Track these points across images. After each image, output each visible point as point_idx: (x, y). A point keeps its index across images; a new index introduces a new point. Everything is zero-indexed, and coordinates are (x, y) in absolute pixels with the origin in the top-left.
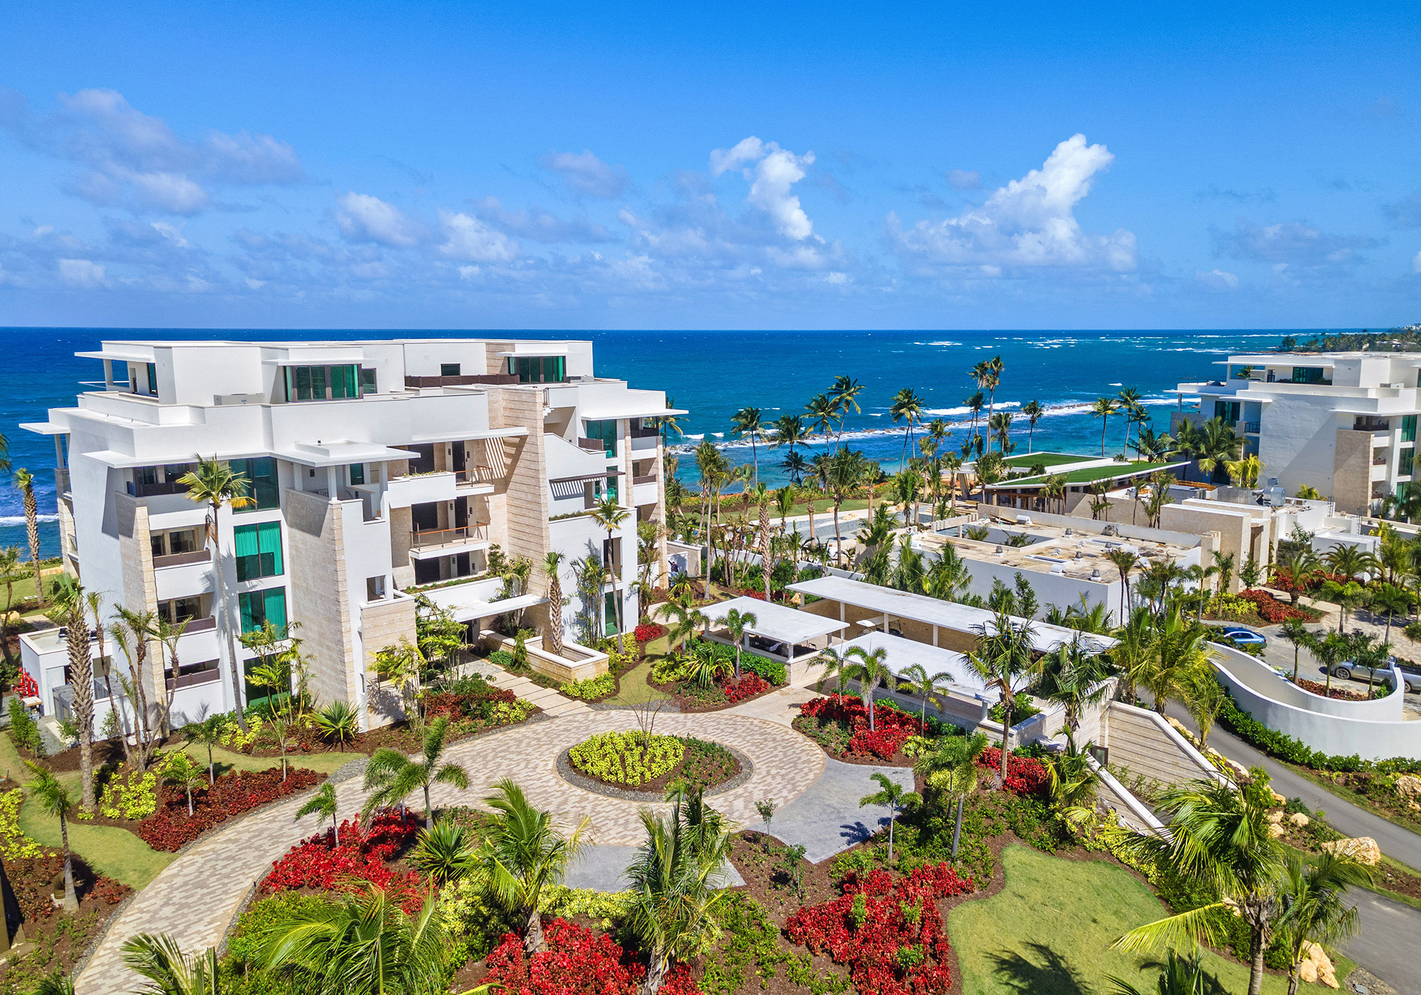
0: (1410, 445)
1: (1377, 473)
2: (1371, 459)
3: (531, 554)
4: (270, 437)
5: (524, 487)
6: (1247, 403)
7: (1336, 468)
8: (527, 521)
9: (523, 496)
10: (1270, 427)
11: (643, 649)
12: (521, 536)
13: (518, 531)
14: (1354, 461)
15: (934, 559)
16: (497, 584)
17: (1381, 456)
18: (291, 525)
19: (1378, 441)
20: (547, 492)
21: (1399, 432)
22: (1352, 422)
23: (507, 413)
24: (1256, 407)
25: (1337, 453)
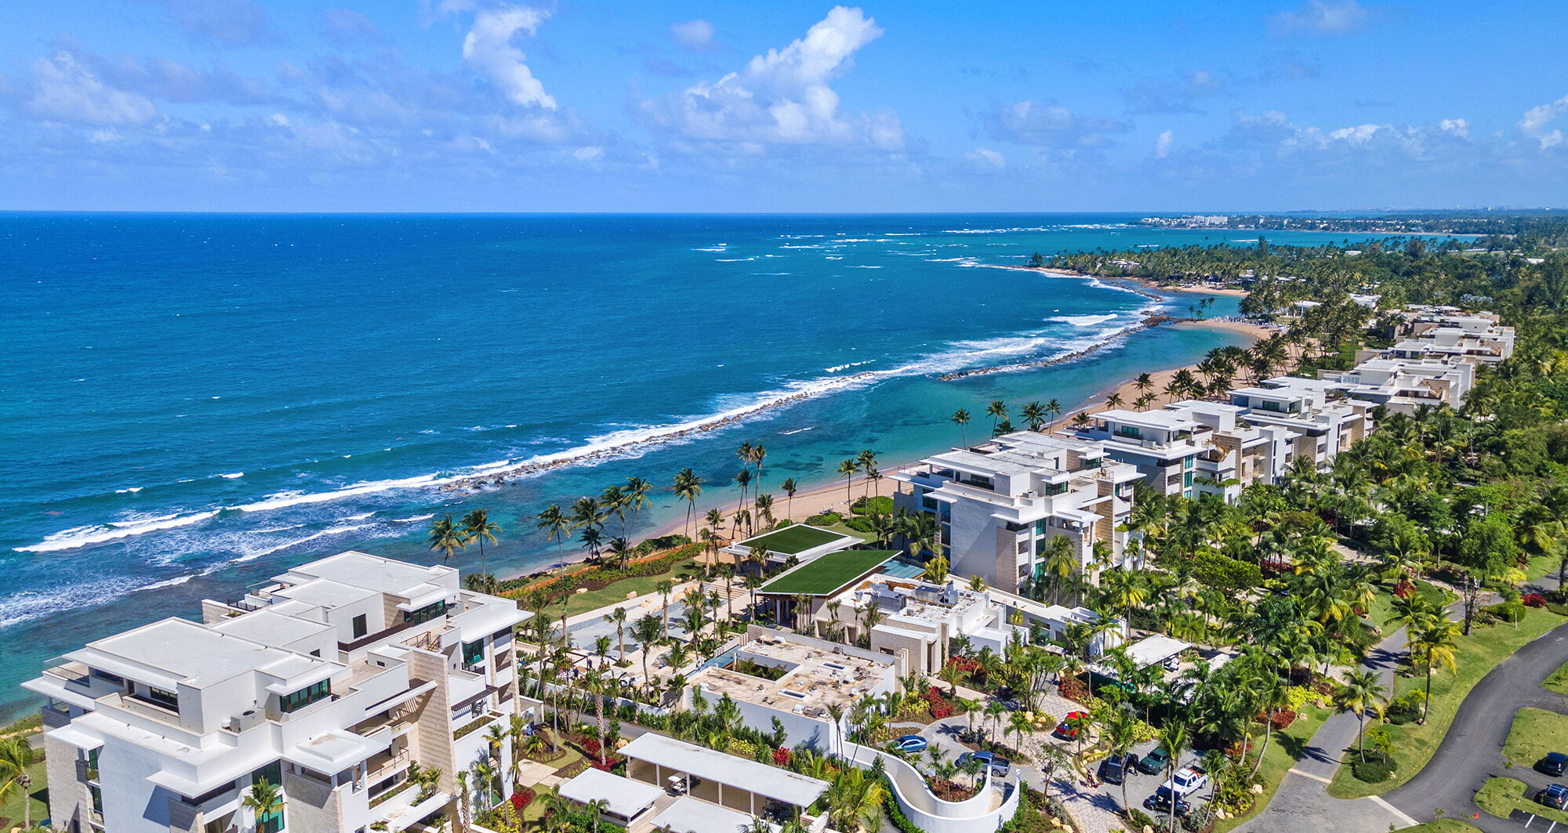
0: (1042, 536)
1: (1022, 559)
2: (1017, 551)
3: (441, 765)
4: (280, 744)
5: (434, 720)
6: (942, 502)
7: (998, 555)
8: (436, 742)
9: (433, 726)
10: (957, 519)
11: (522, 818)
12: (432, 752)
13: (427, 748)
14: (1007, 551)
15: (717, 703)
16: (415, 790)
17: (1024, 547)
18: (290, 795)
19: (1020, 538)
20: (450, 714)
21: (1034, 529)
22: (1005, 524)
23: (418, 668)
24: (947, 505)
25: (998, 544)
